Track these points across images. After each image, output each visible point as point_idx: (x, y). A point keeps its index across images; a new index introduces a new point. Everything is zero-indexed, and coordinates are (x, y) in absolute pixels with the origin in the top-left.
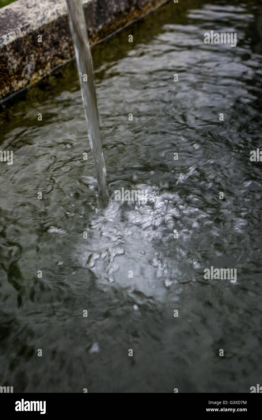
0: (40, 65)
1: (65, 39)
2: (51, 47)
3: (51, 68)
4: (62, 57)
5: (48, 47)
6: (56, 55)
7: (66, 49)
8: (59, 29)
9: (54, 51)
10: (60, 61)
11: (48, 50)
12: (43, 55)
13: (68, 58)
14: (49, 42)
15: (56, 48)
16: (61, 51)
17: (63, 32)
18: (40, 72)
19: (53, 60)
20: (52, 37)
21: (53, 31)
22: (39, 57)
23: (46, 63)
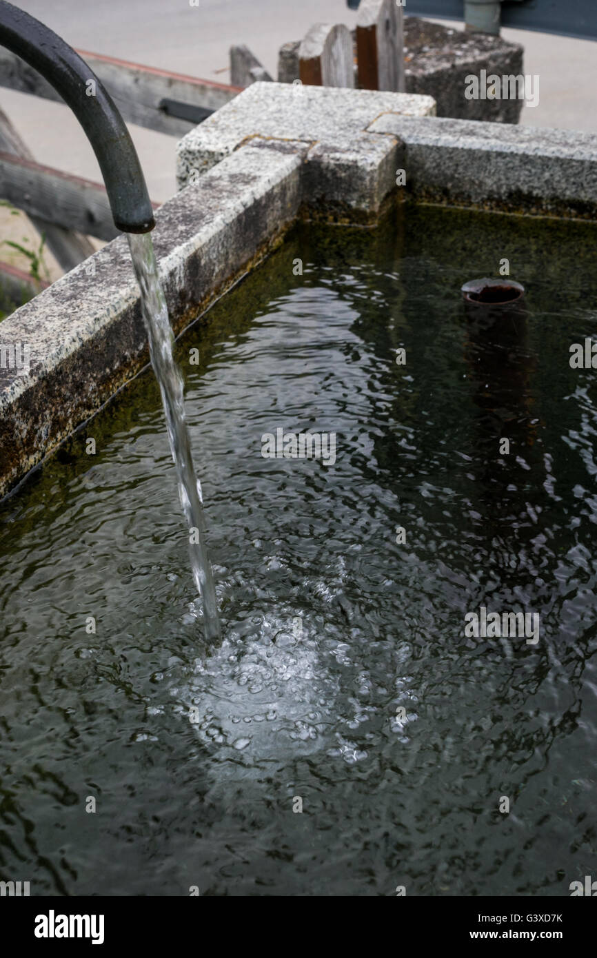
0: (58, 425)
1: (92, 376)
2: (73, 394)
3: (75, 428)
4: (89, 407)
5: (69, 394)
6: (80, 405)
7: (94, 391)
8: (83, 363)
9: (77, 399)
10: (87, 412)
11: (69, 399)
12: (62, 408)
13: (97, 407)
14: (70, 385)
15: (80, 394)
16: (86, 397)
17: (88, 367)
18: (59, 436)
19: (75, 413)
20: (74, 377)
21: (74, 369)
22: (57, 411)
23: (66, 420)
